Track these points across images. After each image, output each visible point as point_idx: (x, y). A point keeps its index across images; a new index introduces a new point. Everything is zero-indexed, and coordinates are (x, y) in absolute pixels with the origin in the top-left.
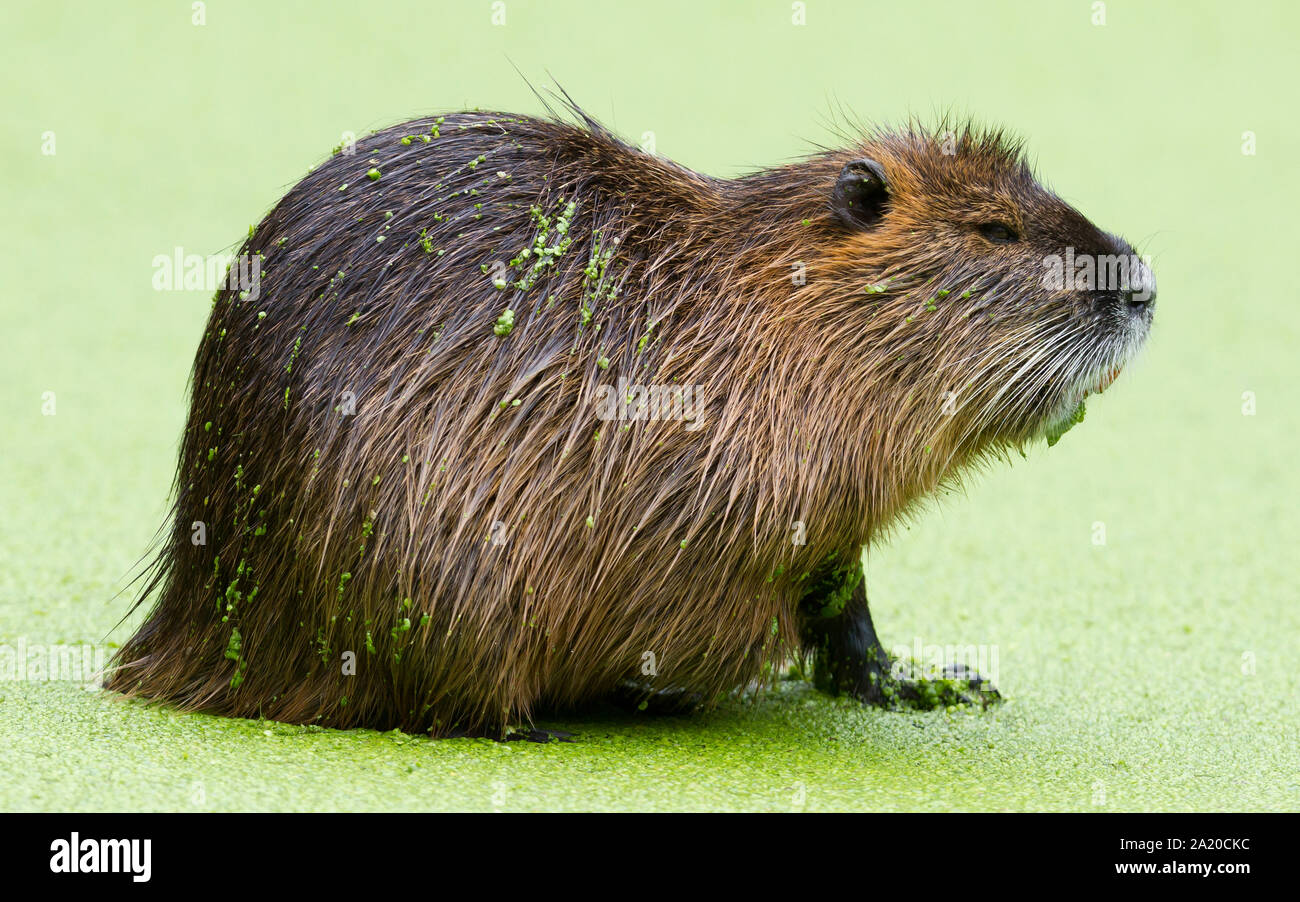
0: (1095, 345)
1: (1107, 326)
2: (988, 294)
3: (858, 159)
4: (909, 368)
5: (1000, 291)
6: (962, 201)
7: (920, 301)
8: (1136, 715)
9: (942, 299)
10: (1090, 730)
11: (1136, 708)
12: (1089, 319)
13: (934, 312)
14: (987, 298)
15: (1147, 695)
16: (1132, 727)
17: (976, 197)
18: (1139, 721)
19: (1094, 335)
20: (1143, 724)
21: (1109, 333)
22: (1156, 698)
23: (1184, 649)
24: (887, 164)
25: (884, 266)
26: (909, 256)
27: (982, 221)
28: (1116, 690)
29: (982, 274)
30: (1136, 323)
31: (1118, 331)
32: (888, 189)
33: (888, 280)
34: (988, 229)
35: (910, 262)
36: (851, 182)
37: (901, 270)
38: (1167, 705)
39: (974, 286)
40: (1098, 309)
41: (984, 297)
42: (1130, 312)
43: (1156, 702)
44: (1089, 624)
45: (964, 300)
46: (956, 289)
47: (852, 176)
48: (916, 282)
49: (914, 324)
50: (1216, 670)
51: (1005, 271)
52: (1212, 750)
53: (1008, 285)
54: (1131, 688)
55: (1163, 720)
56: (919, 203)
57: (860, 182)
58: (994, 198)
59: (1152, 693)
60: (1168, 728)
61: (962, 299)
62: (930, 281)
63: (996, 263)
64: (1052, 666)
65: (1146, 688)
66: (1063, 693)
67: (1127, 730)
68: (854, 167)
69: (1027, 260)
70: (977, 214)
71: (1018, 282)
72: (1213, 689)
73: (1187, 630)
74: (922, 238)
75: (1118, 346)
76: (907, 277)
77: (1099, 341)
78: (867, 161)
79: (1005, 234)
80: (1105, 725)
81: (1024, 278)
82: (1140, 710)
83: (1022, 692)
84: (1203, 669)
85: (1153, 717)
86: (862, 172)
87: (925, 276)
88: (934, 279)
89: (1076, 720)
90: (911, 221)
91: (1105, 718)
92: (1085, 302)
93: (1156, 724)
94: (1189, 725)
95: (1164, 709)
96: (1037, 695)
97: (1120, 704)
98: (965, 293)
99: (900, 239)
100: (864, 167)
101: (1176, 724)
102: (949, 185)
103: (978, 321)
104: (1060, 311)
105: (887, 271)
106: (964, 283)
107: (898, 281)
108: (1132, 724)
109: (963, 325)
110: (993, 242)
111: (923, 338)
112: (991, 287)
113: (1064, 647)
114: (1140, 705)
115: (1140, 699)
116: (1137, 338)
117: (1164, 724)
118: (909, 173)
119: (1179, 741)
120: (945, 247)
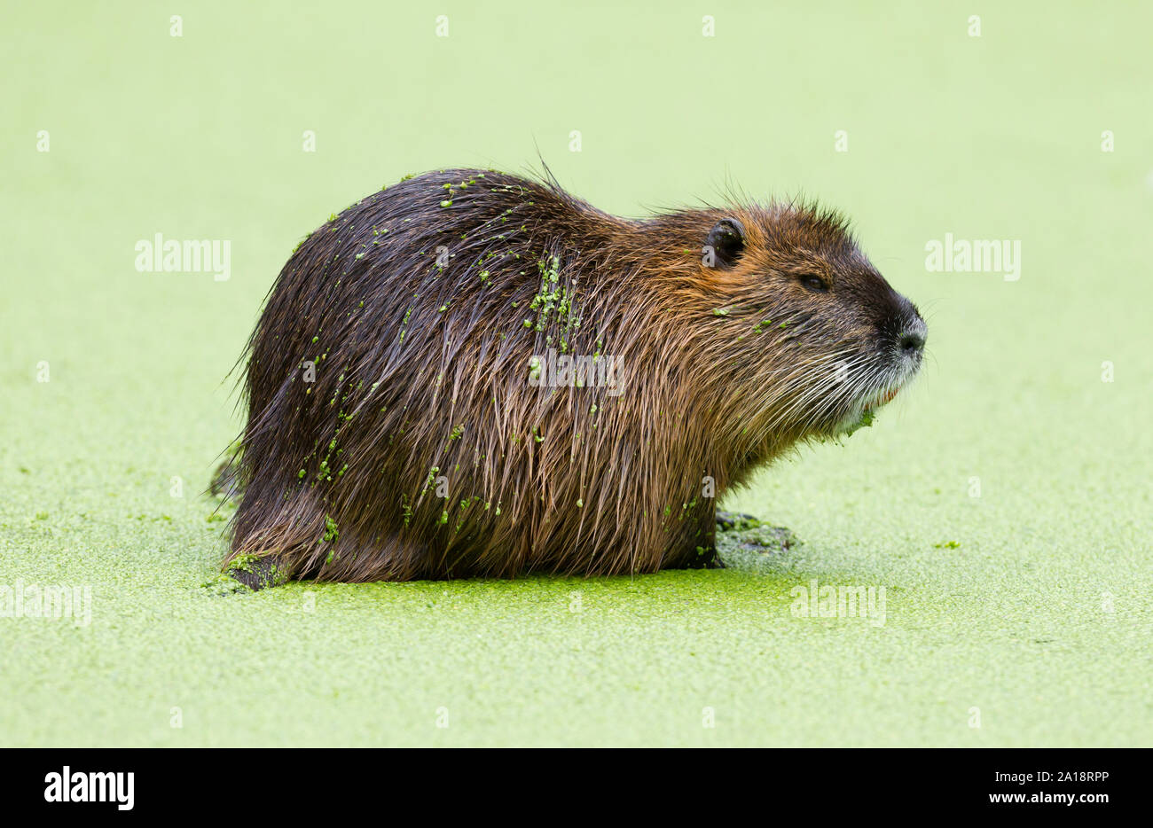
0: (876, 373)
1: (885, 361)
2: (799, 327)
3: (729, 218)
4: (742, 371)
5: (808, 326)
6: (791, 257)
7: (752, 325)
8: (898, 553)
9: (764, 327)
10: (862, 564)
11: (898, 549)
12: (873, 353)
13: (759, 334)
14: (797, 330)
15: (908, 539)
16: (894, 562)
17: (802, 256)
18: (900, 557)
19: (876, 366)
20: (902, 560)
21: (887, 366)
22: (915, 541)
23: (934, 505)
24: (747, 225)
25: (732, 296)
26: (748, 292)
27: (802, 273)
28: (886, 535)
29: (798, 312)
30: (907, 361)
31: (893, 365)
32: (744, 242)
33: (731, 307)
34: (805, 280)
35: (750, 296)
36: (720, 233)
37: (742, 301)
38: (921, 546)
39: (789, 320)
40: (880, 347)
41: (795, 330)
42: (903, 352)
43: (914, 544)
44: (866, 489)
45: (782, 329)
46: (777, 320)
47: (721, 229)
48: (751, 310)
49: (744, 341)
50: (958, 520)
51: (814, 312)
52: (956, 577)
53: (815, 322)
54: (897, 534)
55: (917, 557)
56: (761, 255)
57: (726, 234)
58: (814, 259)
59: (912, 537)
60: (921, 562)
61: (780, 328)
62: (760, 312)
63: (809, 306)
64: (840, 519)
65: (907, 534)
66: (847, 538)
67: (890, 563)
68: (724, 223)
69: (831, 307)
70: (800, 268)
71: (823, 322)
72: (956, 533)
73: (937, 492)
74: (760, 280)
75: (892, 375)
76: (745, 306)
77: (879, 371)
78: (732, 220)
79: (818, 286)
80: (873, 560)
81: (827, 319)
82: (902, 549)
83: (817, 538)
84: (949, 519)
85: (911, 554)
86: (728, 227)
87: (758, 307)
88: (764, 310)
89: (851, 557)
90: (754, 266)
91: (874, 555)
92: (872, 341)
93: (912, 559)
94: (936, 559)
95: (919, 549)
96: (827, 540)
97: (888, 546)
98: (783, 324)
99: (744, 279)
100: (730, 224)
101: (927, 559)
102: (785, 245)
103: (790, 346)
104: (853, 345)
105: (733, 300)
106: (783, 316)
107: (738, 309)
108: (894, 559)
109: (779, 346)
110: (809, 290)
111: (750, 351)
112: (802, 322)
113: (848, 505)
114: (902, 546)
115: (903, 542)
116: (907, 372)
117: (918, 559)
118: (760, 231)
119: (931, 571)
120: (773, 289)
